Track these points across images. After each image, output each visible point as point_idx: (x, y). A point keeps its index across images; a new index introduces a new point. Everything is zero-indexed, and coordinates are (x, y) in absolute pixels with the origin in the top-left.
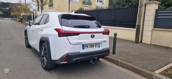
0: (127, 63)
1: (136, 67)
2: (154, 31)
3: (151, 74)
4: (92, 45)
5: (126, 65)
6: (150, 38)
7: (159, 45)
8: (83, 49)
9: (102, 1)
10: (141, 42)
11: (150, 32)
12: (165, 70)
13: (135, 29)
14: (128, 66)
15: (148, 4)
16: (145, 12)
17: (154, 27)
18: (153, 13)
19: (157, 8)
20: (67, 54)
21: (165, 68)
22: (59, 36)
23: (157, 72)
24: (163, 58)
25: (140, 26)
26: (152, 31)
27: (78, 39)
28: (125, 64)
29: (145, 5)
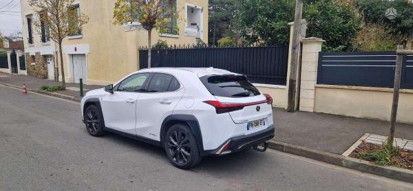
0: (299, 147)
1: (315, 151)
2: (319, 90)
3: (339, 159)
4: (257, 123)
5: (298, 150)
6: (312, 101)
7: (328, 113)
8: (248, 129)
9: (196, 24)
10: (298, 108)
11: (313, 92)
12: (355, 151)
13: (287, 87)
14: (302, 151)
15: (307, 42)
16: (301, 57)
17: (318, 83)
18: (315, 58)
19: (320, 50)
20: (231, 138)
21: (353, 148)
22: (218, 112)
23: (346, 154)
24: (343, 134)
25: (295, 81)
26: (315, 90)
27: (243, 115)
28: (295, 149)
29: (302, 44)
